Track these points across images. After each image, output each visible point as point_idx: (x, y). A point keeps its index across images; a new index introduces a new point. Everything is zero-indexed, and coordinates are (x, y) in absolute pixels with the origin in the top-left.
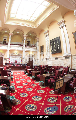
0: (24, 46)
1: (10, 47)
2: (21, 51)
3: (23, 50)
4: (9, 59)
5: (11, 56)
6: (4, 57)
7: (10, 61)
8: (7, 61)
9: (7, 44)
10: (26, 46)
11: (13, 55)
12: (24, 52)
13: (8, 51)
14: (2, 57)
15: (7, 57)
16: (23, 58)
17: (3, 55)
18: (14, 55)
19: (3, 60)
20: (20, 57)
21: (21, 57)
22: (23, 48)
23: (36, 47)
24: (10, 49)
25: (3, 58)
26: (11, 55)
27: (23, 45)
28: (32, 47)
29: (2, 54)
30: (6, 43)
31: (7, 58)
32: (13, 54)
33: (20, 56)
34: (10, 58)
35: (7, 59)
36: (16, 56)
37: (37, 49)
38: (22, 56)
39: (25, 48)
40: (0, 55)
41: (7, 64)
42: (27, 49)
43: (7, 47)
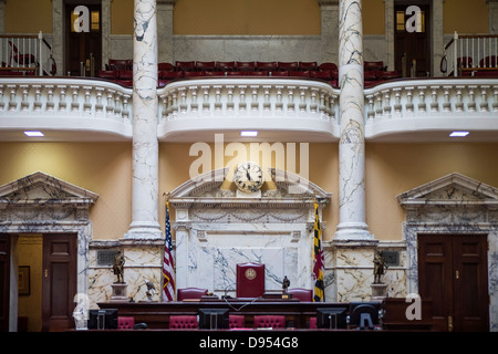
0: (351, 71)
1: (167, 104)
3: (337, 134)
4: (166, 247)
5: (182, 217)
6: (90, 232)
7: (168, 280)
8: (128, 276)
9: (123, 73)
10: (373, 75)
11: (209, 199)
12: (350, 159)
13: (146, 160)
14: (66, 225)
15: (131, 235)
16: (343, 235)
17: (73, 211)
18: (226, 197)
19: (86, 262)
20: (302, 227)
21: (312, 219)
22: (330, 104)
24: (161, 134)
25: (82, 245)
26: (192, 208)
27: (329, 73)
28: (465, 74)
30: (110, 52)
31: (138, 245)
32: (215, 188)
33: (302, 208)
34: (180, 236)
35: (132, 258)
36: (252, 207)
38: (327, 206)
39: (368, 109)
40: (39, 208)
41: (116, 315)
42: (386, 114)
43: (121, 108)
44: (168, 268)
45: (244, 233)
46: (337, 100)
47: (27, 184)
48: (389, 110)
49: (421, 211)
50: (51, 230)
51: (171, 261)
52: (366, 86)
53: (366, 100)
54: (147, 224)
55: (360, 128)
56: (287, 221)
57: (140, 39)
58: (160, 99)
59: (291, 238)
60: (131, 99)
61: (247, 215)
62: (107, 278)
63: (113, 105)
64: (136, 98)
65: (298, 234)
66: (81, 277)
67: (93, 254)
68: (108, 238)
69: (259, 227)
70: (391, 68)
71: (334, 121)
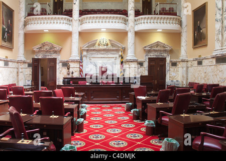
1: (81, 22)
2: (122, 35)
3: (127, 30)
4: (80, 62)
5: (85, 53)
6: (60, 58)
7: (81, 71)
8: (71, 70)
9: (69, 13)
10: (137, 13)
11: (92, 48)
12: (131, 37)
13: (75, 37)
14: (54, 56)
15: (71, 58)
16: (128, 58)
17: (55, 52)
18: (97, 47)
19: (59, 66)
20: (117, 56)
21: (120, 53)
22: (126, 21)
23: (175, 14)
24: (80, 30)
25: (58, 62)
26: (87, 51)
28: (161, 14)
29: (52, 47)
31: (73, 61)
32: (94, 45)
33: (117, 51)
34: (84, 58)
35: (72, 65)
36: (104, 50)
37: (180, 23)
38: (124, 50)
39: (136, 23)
40: (47, 51)
41: (70, 81)
42: (140, 24)
43: (69, 23)
44: (81, 67)
45: (102, 58)
46: (128, 20)
47: (44, 45)
48: (141, 23)
49: (149, 51)
50: (50, 57)
51: (82, 66)
52: (135, 16)
53: (135, 20)
54: (75, 55)
55: (134, 28)
56: (113, 54)
57: (75, 4)
58: (79, 20)
59: (114, 59)
60: (72, 20)
61: (103, 52)
62: (65, 71)
63: (67, 22)
64: (73, 20)
65: (116, 58)
66: (57, 70)
67: (61, 64)
68: (65, 60)
69: (106, 56)
70: (141, 11)
71: (127, 26)
